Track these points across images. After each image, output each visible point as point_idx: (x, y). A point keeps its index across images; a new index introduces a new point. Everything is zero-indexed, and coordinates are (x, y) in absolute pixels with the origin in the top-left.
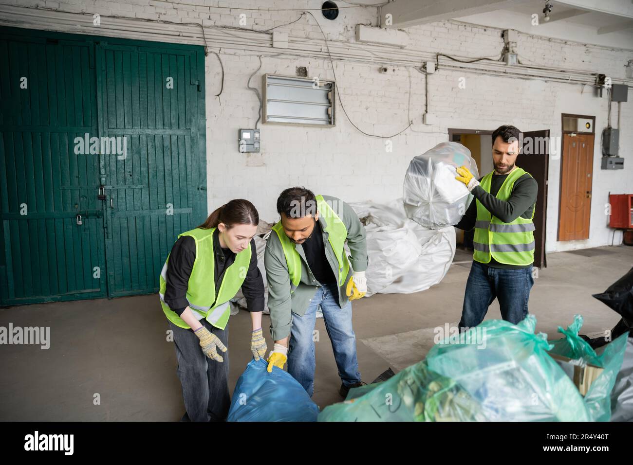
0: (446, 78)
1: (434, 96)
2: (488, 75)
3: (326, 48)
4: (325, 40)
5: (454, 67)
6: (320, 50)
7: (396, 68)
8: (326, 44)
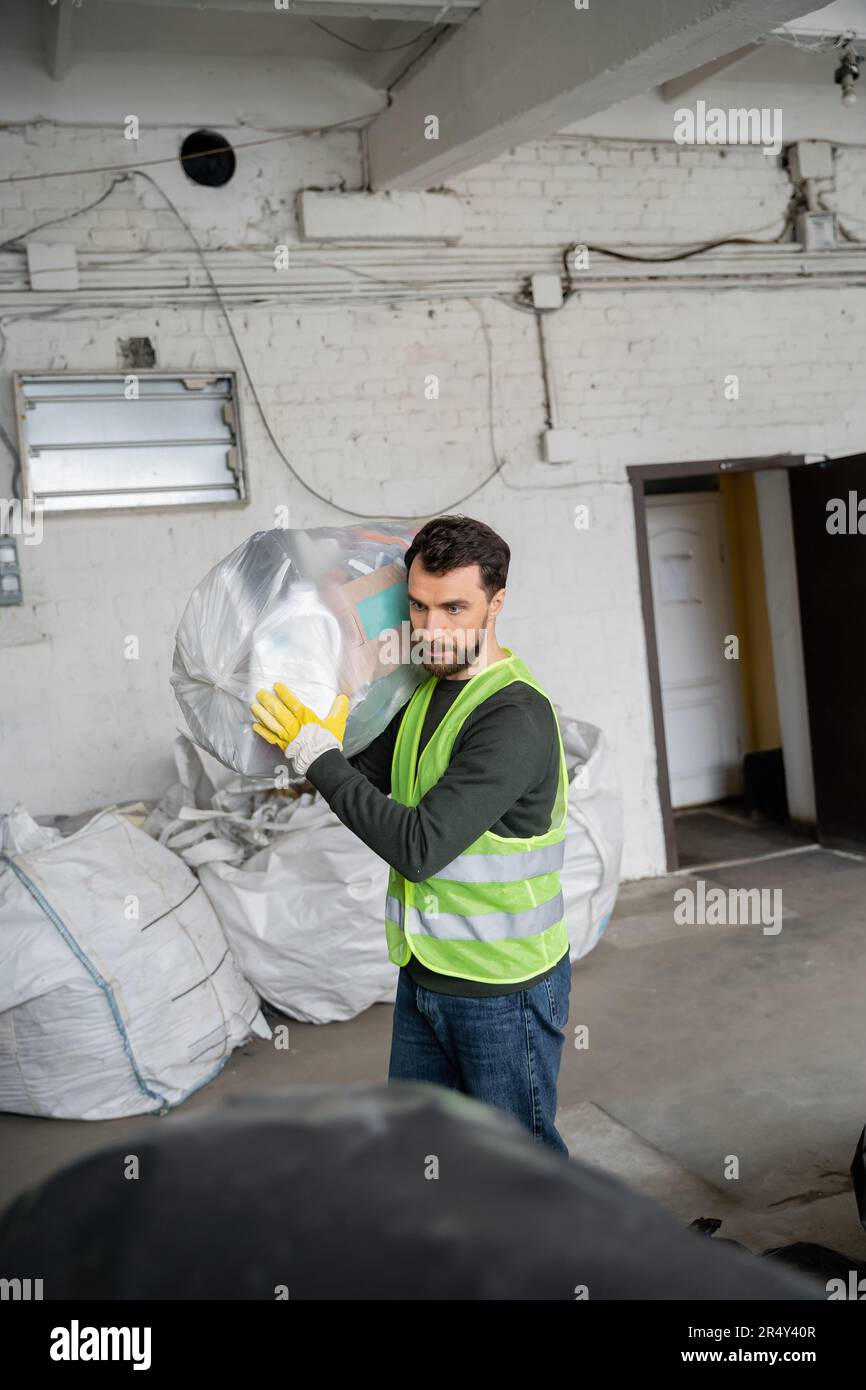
0: (606, 316)
1: (570, 375)
2: (744, 288)
3: (203, 273)
4: (199, 251)
5: (627, 279)
6: (184, 283)
7: (438, 308)
8: (202, 261)
